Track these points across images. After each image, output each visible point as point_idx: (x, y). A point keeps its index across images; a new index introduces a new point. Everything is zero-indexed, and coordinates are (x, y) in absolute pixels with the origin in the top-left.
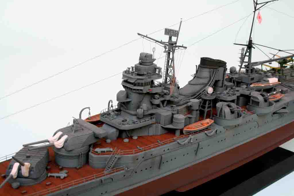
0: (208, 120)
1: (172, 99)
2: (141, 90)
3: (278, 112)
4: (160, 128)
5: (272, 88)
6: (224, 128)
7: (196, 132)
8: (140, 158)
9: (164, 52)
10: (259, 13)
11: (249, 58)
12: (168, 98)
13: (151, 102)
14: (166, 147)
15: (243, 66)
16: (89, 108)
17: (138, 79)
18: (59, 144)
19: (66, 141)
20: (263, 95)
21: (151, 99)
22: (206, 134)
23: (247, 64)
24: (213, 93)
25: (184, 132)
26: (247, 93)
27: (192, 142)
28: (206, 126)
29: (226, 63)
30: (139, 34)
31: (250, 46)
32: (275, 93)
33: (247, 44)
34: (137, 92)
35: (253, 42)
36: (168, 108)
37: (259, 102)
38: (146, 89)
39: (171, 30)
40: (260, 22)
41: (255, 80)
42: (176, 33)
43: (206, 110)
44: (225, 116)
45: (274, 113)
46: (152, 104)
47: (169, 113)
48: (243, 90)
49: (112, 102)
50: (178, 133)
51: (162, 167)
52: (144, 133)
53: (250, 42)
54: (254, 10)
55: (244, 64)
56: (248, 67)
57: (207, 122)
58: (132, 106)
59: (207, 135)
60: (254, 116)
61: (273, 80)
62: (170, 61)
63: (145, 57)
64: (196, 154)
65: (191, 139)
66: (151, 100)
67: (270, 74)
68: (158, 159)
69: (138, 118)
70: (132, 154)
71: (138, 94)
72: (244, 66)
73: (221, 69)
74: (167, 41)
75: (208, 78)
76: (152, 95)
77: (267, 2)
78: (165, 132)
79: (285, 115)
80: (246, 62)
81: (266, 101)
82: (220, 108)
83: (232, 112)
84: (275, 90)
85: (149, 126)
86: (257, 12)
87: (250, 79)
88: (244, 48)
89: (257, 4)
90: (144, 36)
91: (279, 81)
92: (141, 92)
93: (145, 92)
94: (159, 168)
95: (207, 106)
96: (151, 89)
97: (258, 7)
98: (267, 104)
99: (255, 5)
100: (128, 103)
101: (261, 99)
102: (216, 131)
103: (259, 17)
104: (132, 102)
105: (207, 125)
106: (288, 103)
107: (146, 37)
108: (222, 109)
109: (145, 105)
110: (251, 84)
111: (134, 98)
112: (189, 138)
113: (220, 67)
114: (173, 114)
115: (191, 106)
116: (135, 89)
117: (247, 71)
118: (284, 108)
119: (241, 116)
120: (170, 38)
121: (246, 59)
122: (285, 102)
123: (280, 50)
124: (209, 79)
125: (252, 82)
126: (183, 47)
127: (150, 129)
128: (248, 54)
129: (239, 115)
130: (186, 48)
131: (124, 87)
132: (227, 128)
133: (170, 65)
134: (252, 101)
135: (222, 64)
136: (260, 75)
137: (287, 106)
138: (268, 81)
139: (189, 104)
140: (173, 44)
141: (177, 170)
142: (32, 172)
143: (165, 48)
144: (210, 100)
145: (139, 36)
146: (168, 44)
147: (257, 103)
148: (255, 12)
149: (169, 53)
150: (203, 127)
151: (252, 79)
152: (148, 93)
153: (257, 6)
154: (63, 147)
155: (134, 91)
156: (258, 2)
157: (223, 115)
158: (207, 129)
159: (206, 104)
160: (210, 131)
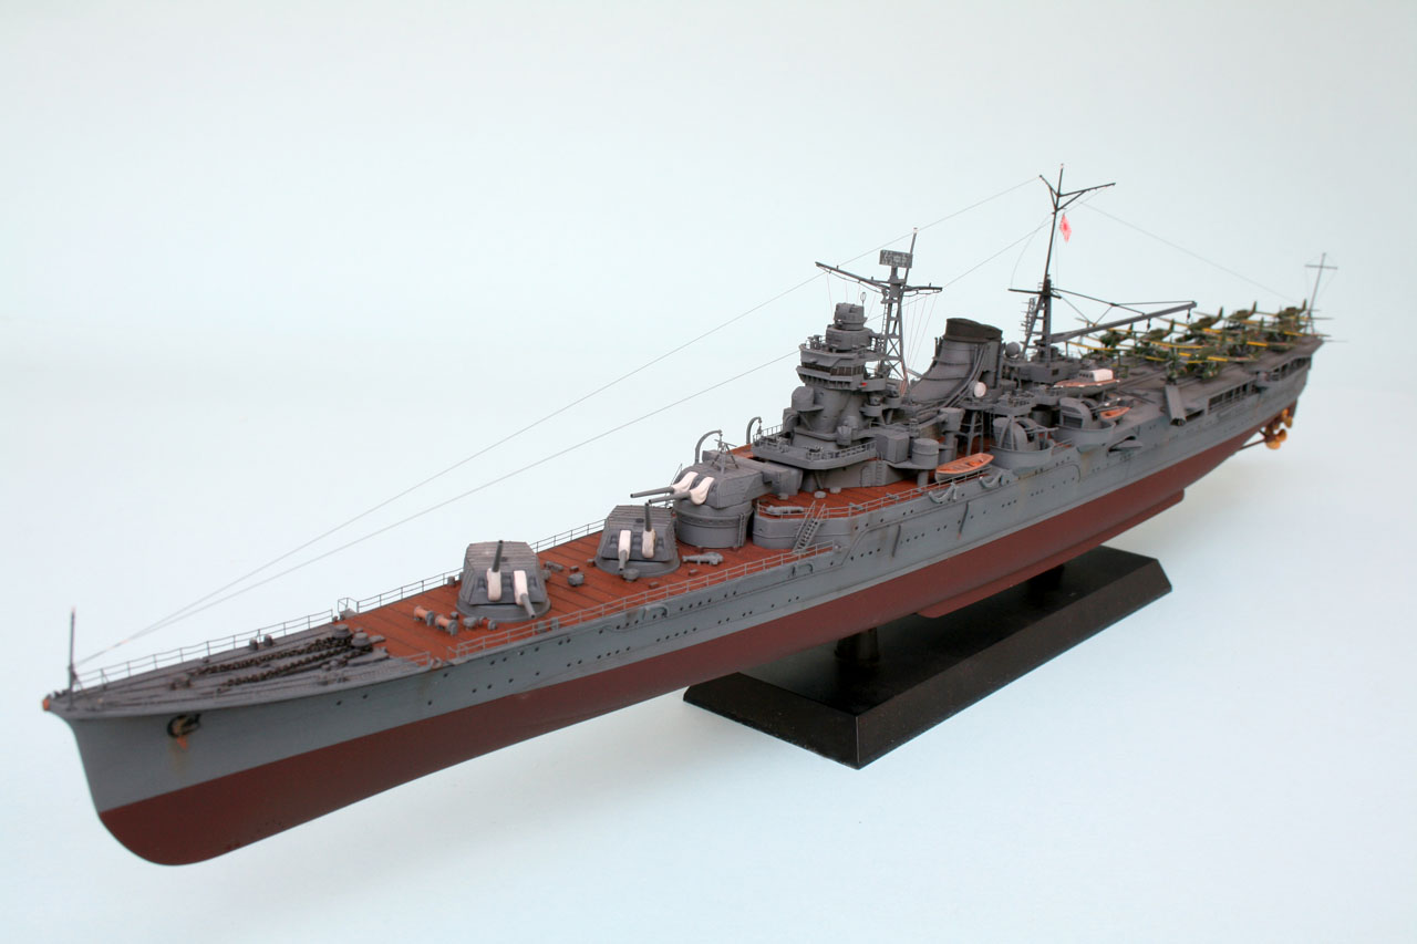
0: (979, 456)
1: (904, 407)
2: (848, 383)
3: (1120, 446)
4: (885, 468)
5: (1100, 394)
6: (1014, 473)
7: (960, 479)
8: (862, 526)
9: (882, 303)
10: (1063, 217)
11: (1045, 323)
12: (895, 404)
13: (862, 413)
14: (907, 506)
15: (1031, 343)
16: (719, 432)
17: (842, 359)
18: (699, 494)
19: (712, 489)
20: (1088, 406)
21: (863, 406)
22: (981, 482)
23: (1040, 337)
24: (986, 394)
25: (937, 477)
26: (1050, 401)
27: (955, 498)
28: (976, 467)
29: (1001, 332)
30: (819, 265)
31: (1046, 294)
32: (1107, 404)
33: (1041, 290)
34: (839, 387)
35: (1054, 284)
36: (898, 425)
37: (1080, 420)
38: (855, 382)
39: (895, 253)
40: (1067, 238)
41: (1062, 374)
42: (907, 260)
43: (971, 435)
44: (1016, 448)
45: (1111, 450)
46: (864, 417)
47: (905, 436)
48: (1040, 395)
49: (760, 422)
50: (923, 479)
51: (899, 552)
52: (852, 482)
53: (1047, 283)
54: (1053, 210)
55: (1034, 338)
56: (1042, 345)
57: (981, 459)
58: (824, 420)
59: (983, 487)
60: (1072, 452)
61: (1102, 375)
62: (892, 323)
63: (851, 311)
64: (960, 530)
65: (953, 492)
66: (863, 409)
67: (1091, 362)
68: (892, 531)
69: (840, 447)
70: (846, 515)
71: (838, 394)
72: (1035, 342)
73: (993, 345)
74: (887, 278)
75: (965, 364)
76: (865, 397)
77: (1083, 191)
78: (896, 478)
79: (1136, 452)
80: (1038, 333)
81: (1095, 417)
82: (1004, 430)
83: (1030, 438)
84: (1107, 399)
85: (863, 464)
86: (1059, 213)
87: (1051, 373)
88: (1034, 299)
89: (1059, 195)
90: (832, 269)
91: (1115, 377)
92: (846, 388)
93: (854, 389)
94: (893, 554)
95: (973, 425)
96: (864, 381)
97: (1062, 201)
98: (1096, 423)
99: (1055, 198)
100: (815, 414)
101: (1084, 412)
102: (1000, 479)
103: (1065, 227)
104: (825, 413)
105: (981, 465)
106: (1139, 427)
107: (837, 270)
108: (1008, 430)
109: (853, 419)
110: (1055, 383)
111: (830, 402)
112: (950, 489)
113: (991, 339)
114: (911, 438)
115: (944, 423)
116: (834, 382)
117: (1041, 354)
118: (1131, 438)
119: (1047, 447)
120: (894, 271)
121: (1039, 326)
122: (1134, 424)
123: (1113, 305)
124: (968, 367)
125: (1056, 377)
126: (934, 288)
127: (864, 471)
128: (1041, 313)
129: (1043, 446)
130: (941, 289)
131: (803, 377)
132: (1022, 474)
133: (891, 332)
134: (1065, 417)
135: (994, 334)
136: (1070, 364)
137: (1138, 433)
138: (1092, 376)
139: (942, 417)
140: (899, 285)
141: (925, 564)
142: (660, 548)
143: (884, 293)
144: (979, 412)
145: (820, 269)
146: (889, 285)
147: (1077, 422)
148: (1055, 214)
149: (890, 305)
150: (971, 470)
151: (1055, 372)
152: (858, 392)
153: (1061, 199)
154: (703, 503)
155: (832, 387)
156: (1062, 192)
157: (1012, 443)
158: (980, 473)
159: (970, 422)
160: (988, 478)
